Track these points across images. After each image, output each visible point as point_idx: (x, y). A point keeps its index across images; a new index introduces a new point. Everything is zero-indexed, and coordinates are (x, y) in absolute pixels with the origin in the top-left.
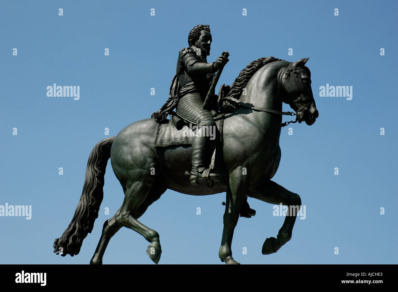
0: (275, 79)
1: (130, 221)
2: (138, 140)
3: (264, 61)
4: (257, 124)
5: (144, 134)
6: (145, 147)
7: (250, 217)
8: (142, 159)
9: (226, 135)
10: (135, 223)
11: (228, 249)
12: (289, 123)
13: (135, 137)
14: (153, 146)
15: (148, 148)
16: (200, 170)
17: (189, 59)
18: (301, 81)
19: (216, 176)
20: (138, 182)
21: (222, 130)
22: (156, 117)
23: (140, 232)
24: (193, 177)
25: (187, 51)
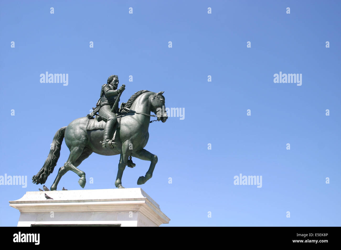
0: (148, 100)
1: (71, 167)
2: (78, 126)
3: (143, 92)
4: (137, 120)
5: (81, 123)
6: (81, 130)
7: (133, 167)
8: (79, 135)
9: (122, 124)
10: (73, 167)
11: (120, 181)
12: (153, 121)
13: (77, 125)
14: (85, 129)
15: (83, 131)
16: (107, 140)
17: (106, 88)
18: (160, 101)
19: (115, 143)
20: (76, 147)
21: (120, 122)
22: (88, 116)
23: (76, 172)
24: (103, 144)
25: (106, 85)
